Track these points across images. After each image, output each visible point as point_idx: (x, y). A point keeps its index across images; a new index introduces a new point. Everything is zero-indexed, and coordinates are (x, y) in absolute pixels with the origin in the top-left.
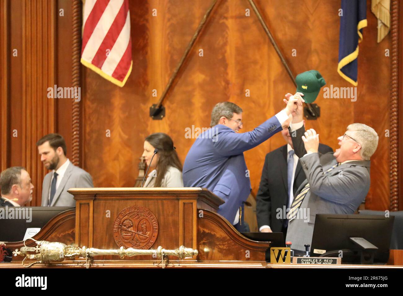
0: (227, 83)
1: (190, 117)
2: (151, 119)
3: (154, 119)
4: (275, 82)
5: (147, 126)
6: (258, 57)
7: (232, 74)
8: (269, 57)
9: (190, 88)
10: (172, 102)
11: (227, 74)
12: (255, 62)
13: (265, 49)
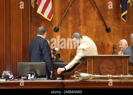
0: (80, 20)
1: (67, 31)
2: (54, 32)
3: (55, 32)
4: (96, 20)
5: (53, 34)
6: (90, 12)
7: (82, 17)
8: (94, 12)
9: (68, 22)
10: (61, 26)
11: (80, 17)
12: (89, 13)
13: (92, 9)
